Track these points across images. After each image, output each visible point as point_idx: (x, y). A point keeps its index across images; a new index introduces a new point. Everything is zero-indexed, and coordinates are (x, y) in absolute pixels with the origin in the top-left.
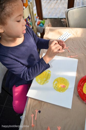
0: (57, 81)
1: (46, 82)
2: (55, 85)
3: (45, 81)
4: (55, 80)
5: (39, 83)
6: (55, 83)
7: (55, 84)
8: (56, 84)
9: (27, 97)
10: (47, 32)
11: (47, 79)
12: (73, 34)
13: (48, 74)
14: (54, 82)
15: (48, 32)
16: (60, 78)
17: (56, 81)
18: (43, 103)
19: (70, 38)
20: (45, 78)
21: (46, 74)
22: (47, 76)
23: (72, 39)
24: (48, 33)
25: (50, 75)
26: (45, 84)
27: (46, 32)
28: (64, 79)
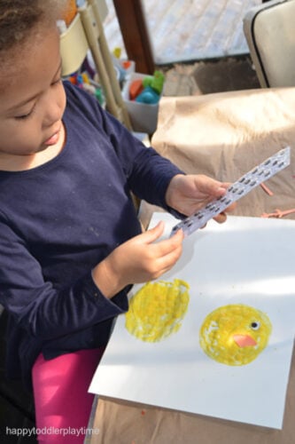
0: (217, 322)
1: (171, 329)
2: (207, 339)
3: (166, 324)
4: (210, 318)
5: (137, 336)
6: (211, 329)
7: (209, 336)
8: (215, 333)
9: (93, 396)
10: (166, 122)
11: (174, 317)
12: (286, 116)
13: (177, 294)
14: (204, 327)
15: (173, 118)
16: (229, 307)
17: (213, 323)
18: (160, 415)
19: (272, 133)
20: (167, 312)
21: (168, 298)
22: (171, 303)
23: (278, 134)
24: (172, 124)
25: (184, 299)
26: (166, 336)
27: (163, 120)
28: (250, 309)
